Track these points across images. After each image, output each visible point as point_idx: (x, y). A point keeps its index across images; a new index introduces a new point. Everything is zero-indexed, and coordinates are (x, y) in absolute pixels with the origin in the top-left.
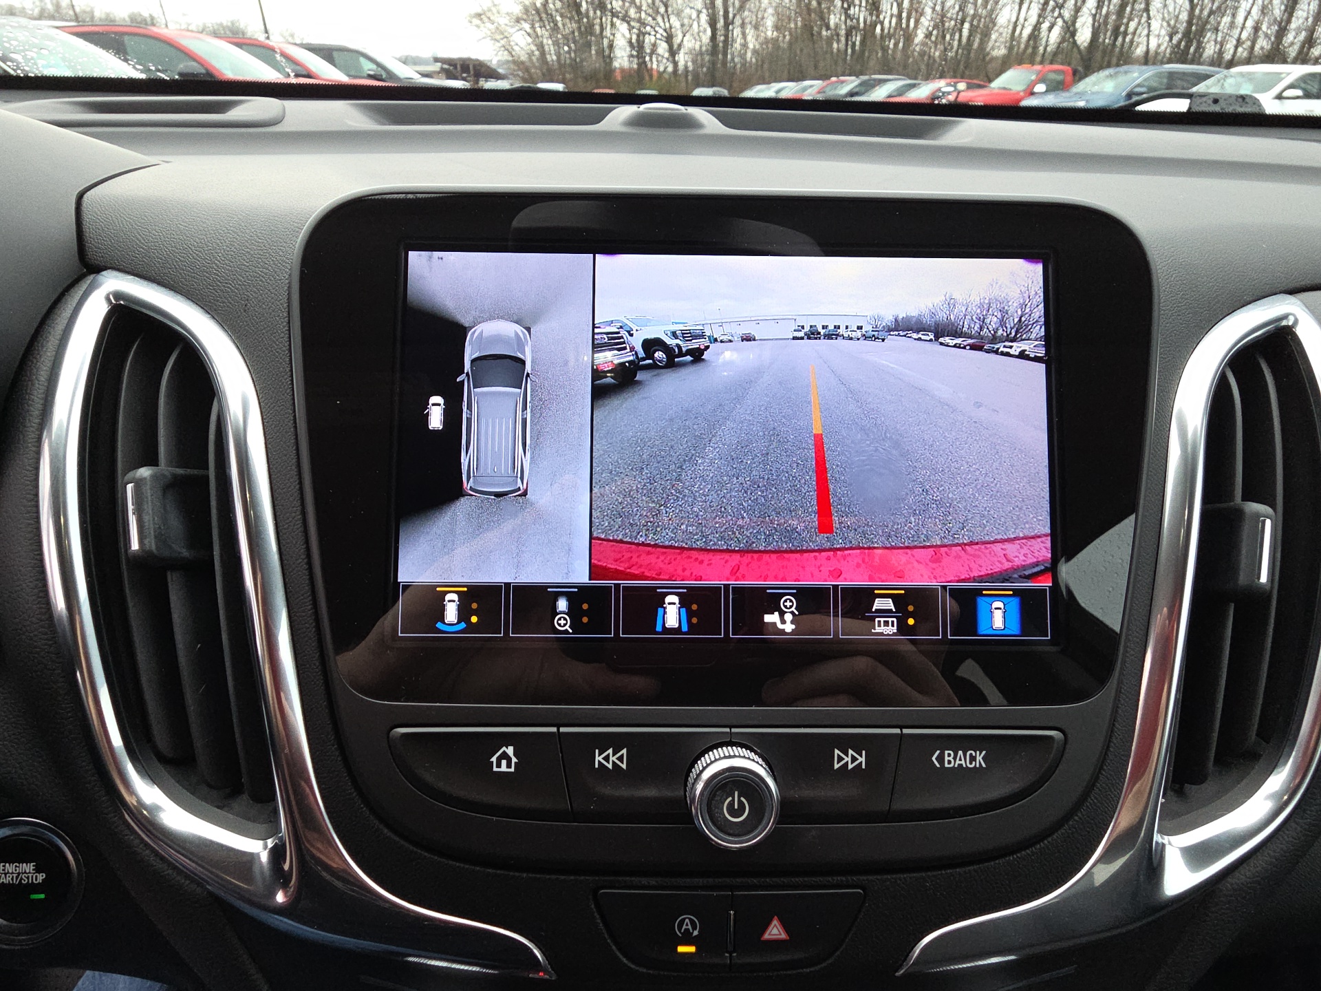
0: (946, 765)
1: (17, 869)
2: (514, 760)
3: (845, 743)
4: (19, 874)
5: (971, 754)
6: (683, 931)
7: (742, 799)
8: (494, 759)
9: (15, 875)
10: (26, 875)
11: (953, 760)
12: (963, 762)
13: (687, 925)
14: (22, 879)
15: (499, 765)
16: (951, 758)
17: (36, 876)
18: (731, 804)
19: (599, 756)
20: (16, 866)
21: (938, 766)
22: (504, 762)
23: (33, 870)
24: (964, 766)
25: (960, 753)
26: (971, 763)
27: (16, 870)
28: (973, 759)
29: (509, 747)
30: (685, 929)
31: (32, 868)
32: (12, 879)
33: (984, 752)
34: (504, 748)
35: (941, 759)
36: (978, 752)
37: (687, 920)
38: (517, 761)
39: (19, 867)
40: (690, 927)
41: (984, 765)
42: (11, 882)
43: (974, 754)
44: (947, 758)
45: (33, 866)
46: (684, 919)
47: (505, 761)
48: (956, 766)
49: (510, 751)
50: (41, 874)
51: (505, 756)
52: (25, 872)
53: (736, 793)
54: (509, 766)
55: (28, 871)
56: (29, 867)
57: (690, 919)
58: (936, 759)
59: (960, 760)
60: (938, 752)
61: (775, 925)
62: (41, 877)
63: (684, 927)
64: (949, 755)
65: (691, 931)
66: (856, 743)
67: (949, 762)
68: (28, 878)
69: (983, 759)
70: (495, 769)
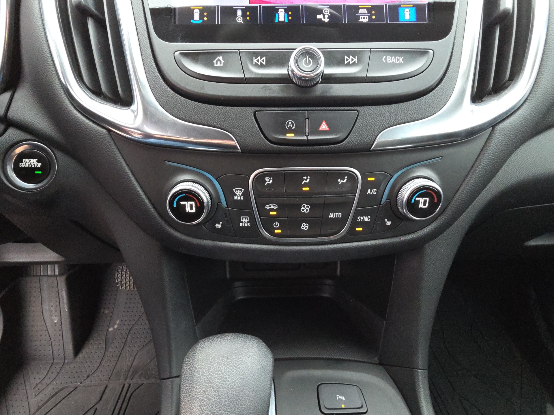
0: (388, 62)
1: (30, 161)
2: (222, 61)
3: (349, 54)
4: (31, 163)
5: (397, 58)
6: (288, 127)
7: (310, 59)
8: (215, 62)
10: (34, 164)
12: (394, 61)
13: (290, 124)
14: (32, 165)
15: (217, 64)
16: (390, 59)
17: (38, 164)
18: (306, 61)
19: (255, 59)
20: (30, 160)
21: (385, 62)
22: (219, 62)
23: (37, 162)
24: (395, 62)
25: (393, 57)
26: (397, 61)
27: (30, 162)
28: (398, 60)
30: (290, 126)
31: (36, 161)
32: (28, 165)
33: (402, 57)
34: (218, 58)
35: (386, 59)
36: (400, 57)
37: (290, 122)
38: (223, 62)
39: (31, 160)
40: (291, 125)
41: (402, 62)
42: (28, 166)
43: (399, 58)
44: (388, 59)
45: (37, 160)
46: (289, 122)
48: (392, 62)
49: (221, 58)
50: (40, 164)
51: (219, 60)
52: (33, 163)
53: (307, 57)
54: (221, 63)
55: (34, 162)
56: (35, 161)
57: (291, 122)
58: (384, 59)
59: (393, 60)
60: (385, 57)
61: (324, 124)
62: (39, 165)
63: (289, 125)
64: (389, 58)
65: (292, 127)
67: (389, 61)
68: (34, 165)
69: (402, 60)
70: (215, 65)
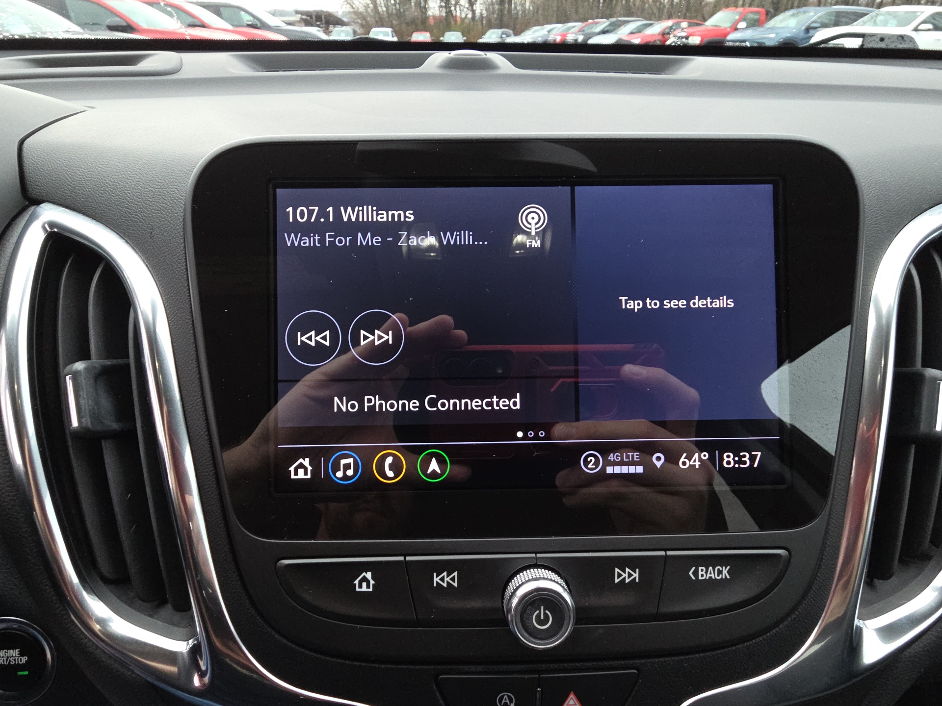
0: (700, 578)
1: (7, 654)
2: (372, 582)
3: (623, 563)
4: (8, 657)
5: (718, 569)
6: (502, 704)
7: (547, 612)
8: (357, 582)
9: (5, 659)
10: (14, 658)
11: (705, 574)
12: (712, 575)
13: (506, 699)
14: (10, 661)
15: (361, 587)
16: (703, 573)
17: (21, 659)
18: (539, 616)
19: (437, 577)
20: (5, 652)
21: (694, 578)
22: (364, 584)
23: (18, 654)
24: (713, 578)
25: (711, 568)
26: (718, 576)
27: (5, 655)
28: (720, 572)
29: (368, 573)
30: (504, 703)
31: (17, 653)
32: (3, 661)
33: (728, 568)
34: (364, 574)
35: (696, 573)
36: (724, 568)
37: (506, 696)
38: (374, 583)
39: (7, 652)
40: (508, 701)
41: (728, 577)
42: (3, 663)
43: (721, 569)
44: (700, 573)
45: (18, 651)
46: (504, 695)
47: (366, 582)
48: (707, 578)
49: (369, 575)
50: (24, 657)
51: (365, 579)
52: (12, 656)
53: (542, 608)
54: (368, 587)
55: (14, 655)
56: (15, 653)
57: (508, 696)
58: (693, 573)
59: (711, 573)
60: (693, 568)
61: (572, 698)
62: (24, 659)
63: (504, 701)
64: (702, 570)
65: (509, 704)
66: (632, 563)
67: (702, 575)
68: (15, 660)
69: (728, 572)
70: (358, 589)
